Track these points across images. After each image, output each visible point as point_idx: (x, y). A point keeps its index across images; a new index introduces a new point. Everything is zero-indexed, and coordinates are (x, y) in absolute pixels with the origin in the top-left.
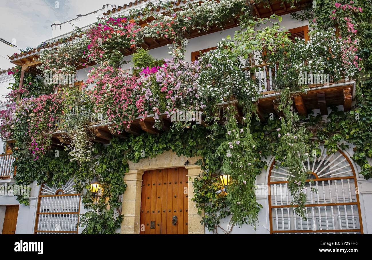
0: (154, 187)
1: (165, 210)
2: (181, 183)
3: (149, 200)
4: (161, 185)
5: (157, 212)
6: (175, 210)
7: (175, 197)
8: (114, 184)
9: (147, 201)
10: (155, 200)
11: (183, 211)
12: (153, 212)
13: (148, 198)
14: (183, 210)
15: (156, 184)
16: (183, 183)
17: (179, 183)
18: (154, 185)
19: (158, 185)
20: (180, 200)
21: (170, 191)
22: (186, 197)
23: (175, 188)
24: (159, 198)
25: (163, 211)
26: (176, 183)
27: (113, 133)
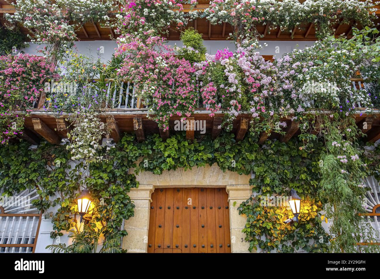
0: (169, 213)
1: (187, 243)
2: (211, 208)
3: (161, 229)
4: (180, 209)
5: (174, 247)
6: (203, 245)
7: (203, 227)
8: (120, 202)
9: (159, 231)
10: (171, 231)
11: (215, 247)
12: (169, 247)
13: (160, 227)
14: (215, 245)
15: (172, 207)
16: (214, 208)
17: (208, 209)
18: (169, 208)
19: (176, 210)
20: (210, 232)
21: (194, 218)
22: (218, 227)
23: (202, 215)
24: (178, 227)
25: (184, 245)
26: (203, 208)
27: (137, 127)
